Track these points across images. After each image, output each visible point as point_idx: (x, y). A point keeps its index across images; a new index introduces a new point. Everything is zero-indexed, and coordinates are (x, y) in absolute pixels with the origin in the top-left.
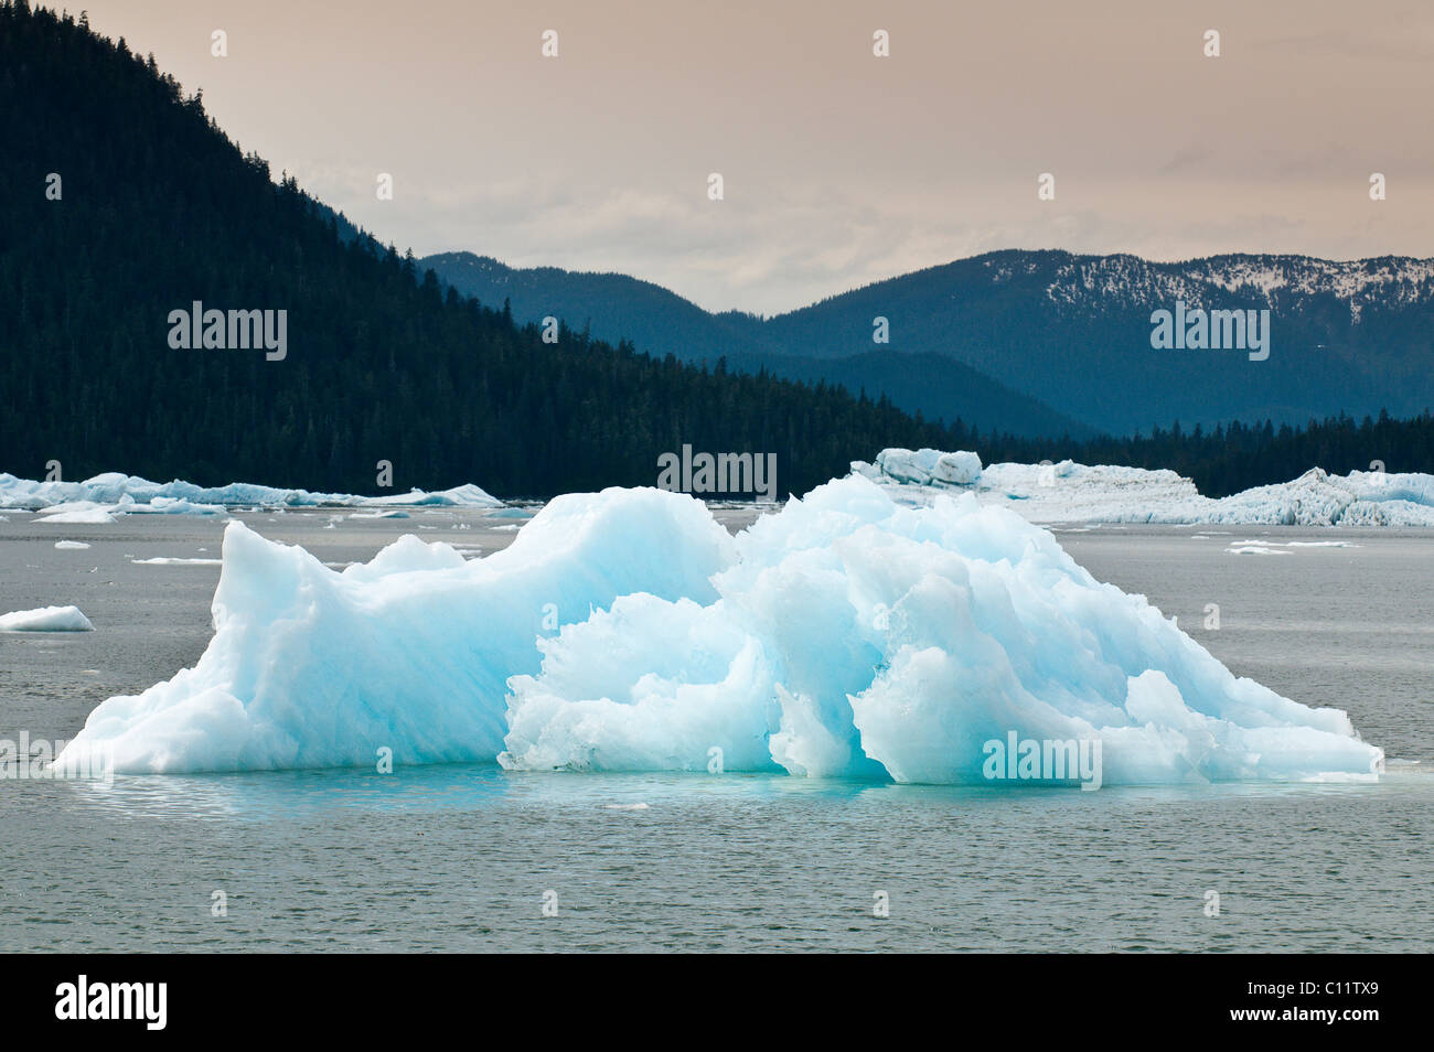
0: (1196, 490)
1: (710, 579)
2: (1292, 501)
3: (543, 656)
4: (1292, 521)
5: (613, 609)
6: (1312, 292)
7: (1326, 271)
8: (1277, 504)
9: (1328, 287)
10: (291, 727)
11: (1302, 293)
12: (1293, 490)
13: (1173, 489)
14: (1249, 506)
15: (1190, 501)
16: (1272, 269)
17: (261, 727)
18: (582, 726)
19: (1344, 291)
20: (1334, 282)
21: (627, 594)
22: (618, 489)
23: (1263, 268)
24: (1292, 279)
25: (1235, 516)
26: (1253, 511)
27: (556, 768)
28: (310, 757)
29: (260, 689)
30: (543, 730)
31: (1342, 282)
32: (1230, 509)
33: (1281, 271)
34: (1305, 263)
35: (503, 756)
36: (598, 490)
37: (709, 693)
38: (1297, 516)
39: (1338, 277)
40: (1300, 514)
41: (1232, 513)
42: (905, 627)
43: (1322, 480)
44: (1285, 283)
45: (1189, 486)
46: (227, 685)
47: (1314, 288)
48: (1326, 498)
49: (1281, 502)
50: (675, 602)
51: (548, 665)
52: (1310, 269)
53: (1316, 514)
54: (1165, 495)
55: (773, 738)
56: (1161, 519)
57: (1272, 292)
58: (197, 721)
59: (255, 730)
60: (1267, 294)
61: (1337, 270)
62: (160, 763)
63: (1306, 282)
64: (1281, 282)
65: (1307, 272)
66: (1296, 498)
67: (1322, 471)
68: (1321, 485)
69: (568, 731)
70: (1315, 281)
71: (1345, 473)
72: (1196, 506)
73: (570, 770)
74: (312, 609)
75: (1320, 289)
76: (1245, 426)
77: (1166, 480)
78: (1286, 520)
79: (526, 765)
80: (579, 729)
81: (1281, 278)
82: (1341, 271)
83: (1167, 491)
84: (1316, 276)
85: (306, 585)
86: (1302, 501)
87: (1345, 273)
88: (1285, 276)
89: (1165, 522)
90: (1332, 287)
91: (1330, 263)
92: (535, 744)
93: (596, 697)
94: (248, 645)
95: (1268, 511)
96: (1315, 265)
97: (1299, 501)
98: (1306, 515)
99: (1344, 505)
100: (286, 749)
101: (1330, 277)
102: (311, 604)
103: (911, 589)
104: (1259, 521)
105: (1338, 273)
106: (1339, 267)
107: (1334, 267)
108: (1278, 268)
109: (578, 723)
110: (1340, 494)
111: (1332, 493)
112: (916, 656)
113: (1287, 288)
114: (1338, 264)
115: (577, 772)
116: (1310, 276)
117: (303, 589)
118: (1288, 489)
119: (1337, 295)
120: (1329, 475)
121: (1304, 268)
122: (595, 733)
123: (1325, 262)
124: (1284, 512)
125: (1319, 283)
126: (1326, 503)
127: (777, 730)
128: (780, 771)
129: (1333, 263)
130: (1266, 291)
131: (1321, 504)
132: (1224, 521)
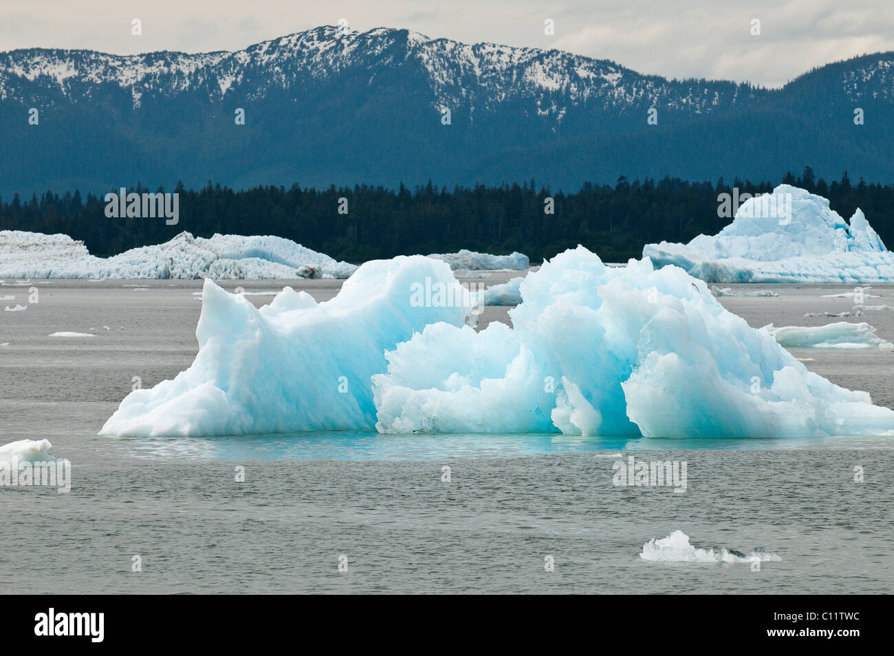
0: (87, 251)
1: (508, 312)
2: (166, 260)
3: (388, 362)
4: (167, 275)
5: (424, 333)
6: (99, 81)
7: (111, 64)
8: (155, 262)
9: (113, 78)
10: (250, 408)
11: (91, 82)
12: (166, 250)
13: (67, 250)
14: (132, 263)
15: (83, 259)
16: (65, 62)
17: (234, 408)
18: (427, 405)
19: (127, 80)
20: (118, 73)
21: (433, 323)
22: (403, 257)
23: (57, 60)
24: (82, 70)
25: (121, 271)
26: (135, 267)
27: (414, 431)
28: (259, 428)
29: (232, 383)
30: (403, 407)
31: (125, 72)
32: (116, 266)
33: (72, 64)
34: (93, 57)
35: (379, 425)
36: (391, 258)
37: (501, 383)
38: (171, 272)
39: (121, 68)
40: (172, 269)
41: (118, 270)
42: (649, 341)
43: (189, 241)
44: (76, 73)
45: (81, 248)
46: (213, 381)
47: (100, 78)
48: (194, 256)
49: (158, 260)
50: (461, 328)
51: (391, 368)
52: (97, 62)
53: (186, 270)
54: (62, 255)
55: (553, 411)
56: (59, 275)
57: (65, 81)
58: (202, 404)
59: (233, 410)
60: (61, 83)
61: (120, 63)
62: (186, 429)
63: (94, 73)
64: (73, 73)
65: (95, 64)
66: (168, 256)
67: (189, 235)
68: (189, 246)
69: (419, 409)
70: (102, 72)
71: (208, 235)
72: (88, 264)
73: (421, 432)
74: (258, 333)
75: (106, 79)
76: (56, 196)
77: (61, 243)
78: (163, 276)
79: (395, 430)
80: (426, 407)
81: (72, 69)
82: (123, 64)
83: (63, 252)
84: (102, 67)
85: (252, 319)
86: (174, 259)
87: (127, 66)
88: (76, 68)
89: (62, 278)
90: (116, 77)
91: (115, 57)
92: (399, 417)
93: (430, 388)
94: (222, 357)
95: (149, 267)
96: (102, 58)
97: (171, 259)
98: (177, 271)
99: (208, 262)
100: (247, 421)
101: (114, 69)
102: (257, 331)
103: (653, 317)
104: (141, 276)
105: (121, 66)
106: (122, 60)
107: (118, 60)
108: (70, 61)
109: (423, 403)
110: (206, 253)
111: (198, 252)
112: (662, 358)
113: (79, 78)
114: (122, 57)
115: (427, 434)
116: (97, 68)
117: (251, 321)
118: (162, 249)
119: (121, 84)
120: (195, 238)
121: (92, 62)
122: (436, 409)
123: (111, 56)
124: (161, 269)
125: (105, 73)
126: (194, 261)
127: (555, 406)
128: (558, 432)
129: (117, 57)
130: (60, 80)
131: (190, 261)
132: (112, 276)
